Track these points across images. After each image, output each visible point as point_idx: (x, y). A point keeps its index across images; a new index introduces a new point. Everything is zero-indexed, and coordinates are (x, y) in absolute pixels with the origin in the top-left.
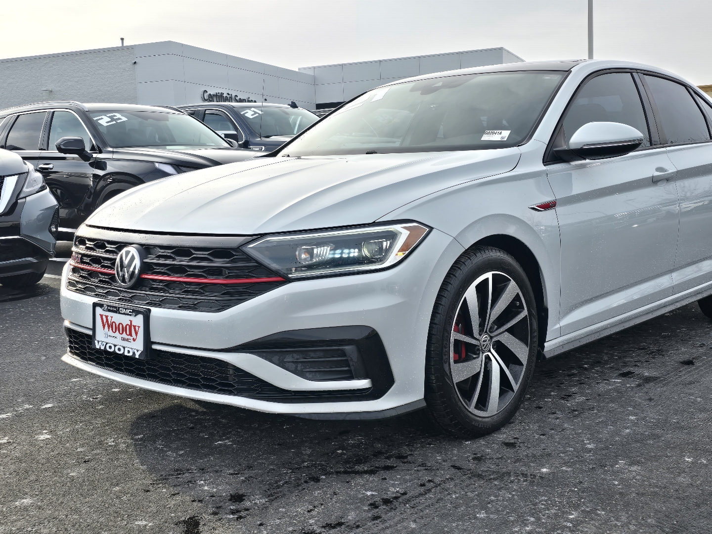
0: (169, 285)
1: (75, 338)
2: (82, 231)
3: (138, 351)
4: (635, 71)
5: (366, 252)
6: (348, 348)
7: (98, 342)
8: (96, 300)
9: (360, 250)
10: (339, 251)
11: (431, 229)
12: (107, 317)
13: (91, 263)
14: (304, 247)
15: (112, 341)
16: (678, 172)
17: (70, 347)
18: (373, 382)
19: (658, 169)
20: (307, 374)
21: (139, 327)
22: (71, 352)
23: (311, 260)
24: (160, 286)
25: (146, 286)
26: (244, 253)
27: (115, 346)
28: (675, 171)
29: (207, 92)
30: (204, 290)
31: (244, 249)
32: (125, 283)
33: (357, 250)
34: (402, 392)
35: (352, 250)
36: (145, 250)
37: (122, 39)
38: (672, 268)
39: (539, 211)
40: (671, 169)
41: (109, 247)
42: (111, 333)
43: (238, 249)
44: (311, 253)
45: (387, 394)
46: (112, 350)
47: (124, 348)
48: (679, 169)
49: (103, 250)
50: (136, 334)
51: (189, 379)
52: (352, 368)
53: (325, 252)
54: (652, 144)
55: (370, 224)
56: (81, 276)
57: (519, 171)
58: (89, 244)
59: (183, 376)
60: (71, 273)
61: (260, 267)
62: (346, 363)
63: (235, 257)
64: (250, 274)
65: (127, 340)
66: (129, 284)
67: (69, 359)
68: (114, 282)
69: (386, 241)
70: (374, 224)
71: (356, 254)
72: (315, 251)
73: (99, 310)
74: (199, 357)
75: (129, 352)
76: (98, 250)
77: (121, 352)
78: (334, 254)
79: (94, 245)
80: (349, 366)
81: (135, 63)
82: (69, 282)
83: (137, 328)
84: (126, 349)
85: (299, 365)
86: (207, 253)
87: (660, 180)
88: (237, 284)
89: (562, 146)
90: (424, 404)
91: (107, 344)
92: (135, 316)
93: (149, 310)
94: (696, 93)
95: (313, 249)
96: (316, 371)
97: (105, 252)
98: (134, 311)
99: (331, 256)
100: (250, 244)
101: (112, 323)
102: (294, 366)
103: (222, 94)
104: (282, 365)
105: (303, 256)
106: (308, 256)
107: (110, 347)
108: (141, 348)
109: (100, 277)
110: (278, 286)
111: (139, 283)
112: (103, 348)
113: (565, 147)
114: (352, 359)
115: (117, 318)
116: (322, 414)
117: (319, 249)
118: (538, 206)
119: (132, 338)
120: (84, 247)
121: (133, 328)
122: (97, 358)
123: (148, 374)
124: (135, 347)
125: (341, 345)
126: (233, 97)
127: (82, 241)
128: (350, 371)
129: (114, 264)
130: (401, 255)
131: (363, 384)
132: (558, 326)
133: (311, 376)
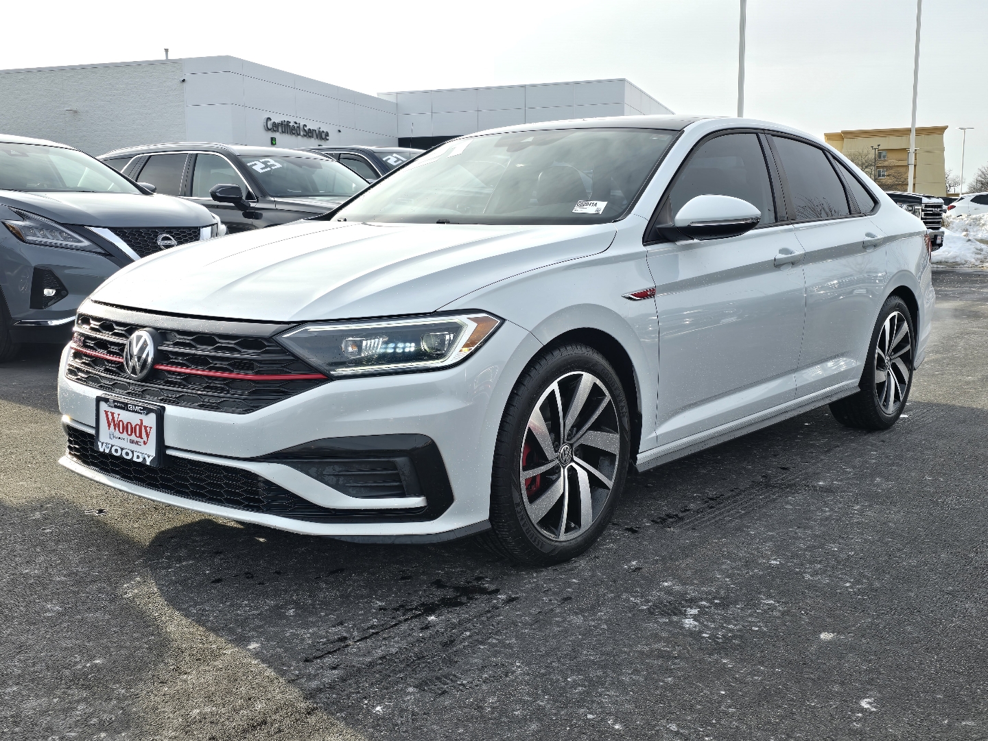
0: (188, 378)
1: (75, 437)
2: (86, 307)
3: (149, 457)
4: (762, 131)
5: (424, 346)
6: (400, 460)
7: (102, 444)
8: (100, 393)
9: (418, 344)
10: (392, 345)
11: (503, 320)
12: (113, 414)
13: (95, 347)
14: (351, 339)
15: (118, 443)
16: (805, 254)
17: (69, 447)
18: (428, 500)
19: (783, 251)
20: (350, 490)
21: (151, 428)
22: (70, 453)
23: (360, 354)
24: (178, 379)
25: (159, 379)
26: (278, 344)
27: (122, 449)
28: (801, 252)
29: (271, 120)
30: (229, 387)
31: (278, 338)
32: (136, 374)
33: (413, 345)
34: (462, 512)
35: (408, 344)
36: (160, 335)
37: (167, 50)
38: (796, 367)
39: (635, 300)
40: (798, 251)
41: (118, 329)
42: (117, 434)
43: (270, 339)
44: (358, 345)
45: (445, 513)
46: (118, 454)
47: (133, 452)
48: (808, 250)
49: (111, 333)
50: (148, 436)
51: (209, 492)
52: (404, 483)
53: (376, 346)
54: (778, 220)
55: (430, 313)
56: (83, 363)
57: (611, 253)
58: (94, 324)
59: (203, 488)
60: (72, 359)
61: (297, 361)
62: (397, 477)
63: (267, 348)
64: (285, 369)
65: (137, 443)
66: (140, 375)
67: (69, 461)
68: (122, 372)
69: (449, 334)
70: (435, 314)
71: (412, 349)
72: (364, 343)
73: (103, 406)
74: (221, 466)
75: (138, 457)
76: (104, 332)
77: (129, 458)
78: (386, 348)
79: (100, 326)
80: (400, 481)
81: (183, 81)
82: (69, 370)
83: (148, 429)
84: (136, 454)
85: (341, 479)
86: (234, 342)
87: (783, 264)
88: (269, 380)
89: (666, 223)
90: (489, 526)
91: (112, 446)
92: (147, 414)
93: (164, 408)
94: (835, 158)
95: (361, 342)
96: (361, 487)
97: (112, 335)
98: (145, 408)
99: (382, 351)
100: (285, 333)
101: (119, 422)
102: (335, 479)
103: (289, 122)
104: (320, 478)
105: (350, 349)
106: (356, 349)
107: (116, 451)
108: (153, 453)
109: (106, 365)
110: (318, 384)
111: (152, 375)
112: (107, 451)
113: (670, 224)
114: (403, 474)
115: (124, 416)
116: (367, 537)
117: (369, 341)
118: (632, 295)
119: (142, 441)
120: (88, 327)
121: (143, 428)
122: (101, 462)
123: (161, 484)
124: (146, 452)
125: (390, 457)
126: (301, 127)
127: (85, 319)
128: (400, 487)
129: (122, 350)
130: (466, 352)
131: (416, 502)
132: (654, 435)
133: (354, 492)
